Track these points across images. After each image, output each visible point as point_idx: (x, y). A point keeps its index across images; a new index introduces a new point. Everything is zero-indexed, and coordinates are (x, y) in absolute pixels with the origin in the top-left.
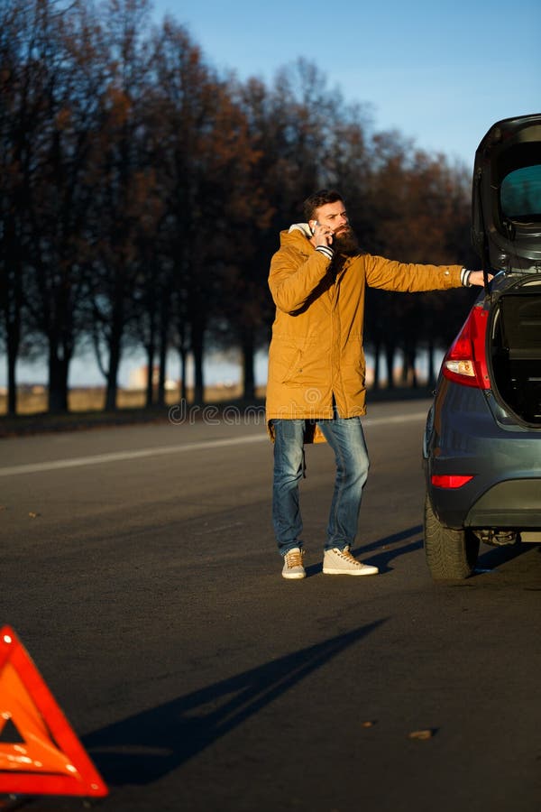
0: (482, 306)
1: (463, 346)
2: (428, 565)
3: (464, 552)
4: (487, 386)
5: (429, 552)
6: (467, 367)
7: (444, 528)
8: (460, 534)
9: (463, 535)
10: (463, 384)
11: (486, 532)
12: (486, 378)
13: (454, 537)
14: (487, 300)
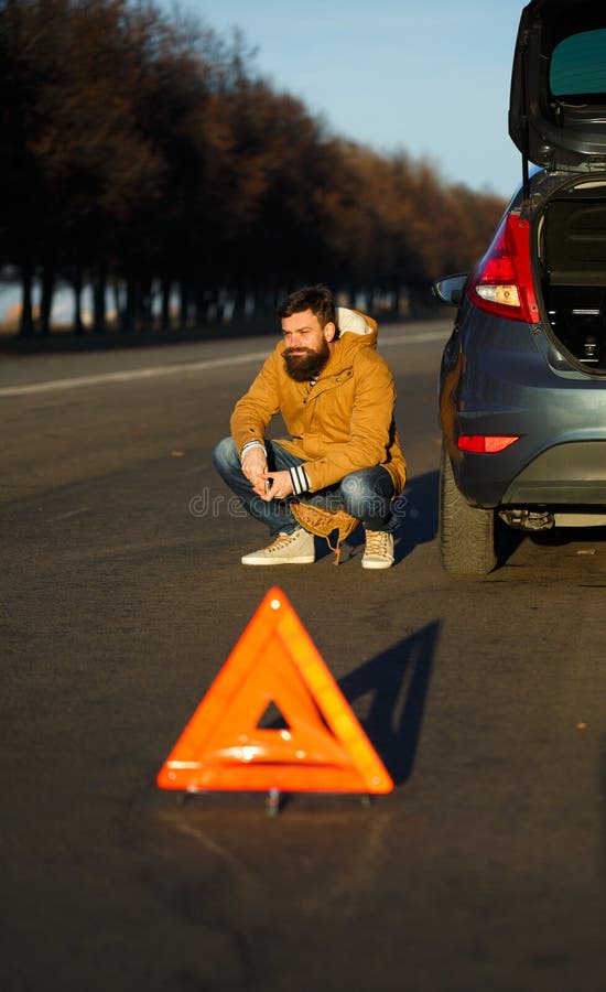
0: (518, 213)
1: (499, 266)
2: (443, 555)
3: (491, 538)
4: (535, 319)
5: (446, 538)
6: (507, 294)
7: (471, 506)
8: (488, 514)
9: (492, 515)
10: (498, 316)
11: (518, 512)
12: (534, 309)
13: (481, 518)
14: (525, 206)
